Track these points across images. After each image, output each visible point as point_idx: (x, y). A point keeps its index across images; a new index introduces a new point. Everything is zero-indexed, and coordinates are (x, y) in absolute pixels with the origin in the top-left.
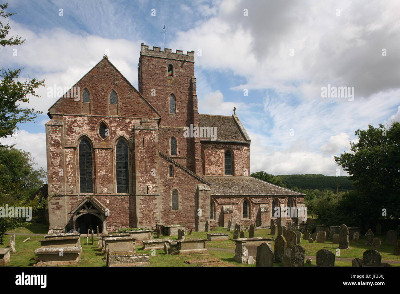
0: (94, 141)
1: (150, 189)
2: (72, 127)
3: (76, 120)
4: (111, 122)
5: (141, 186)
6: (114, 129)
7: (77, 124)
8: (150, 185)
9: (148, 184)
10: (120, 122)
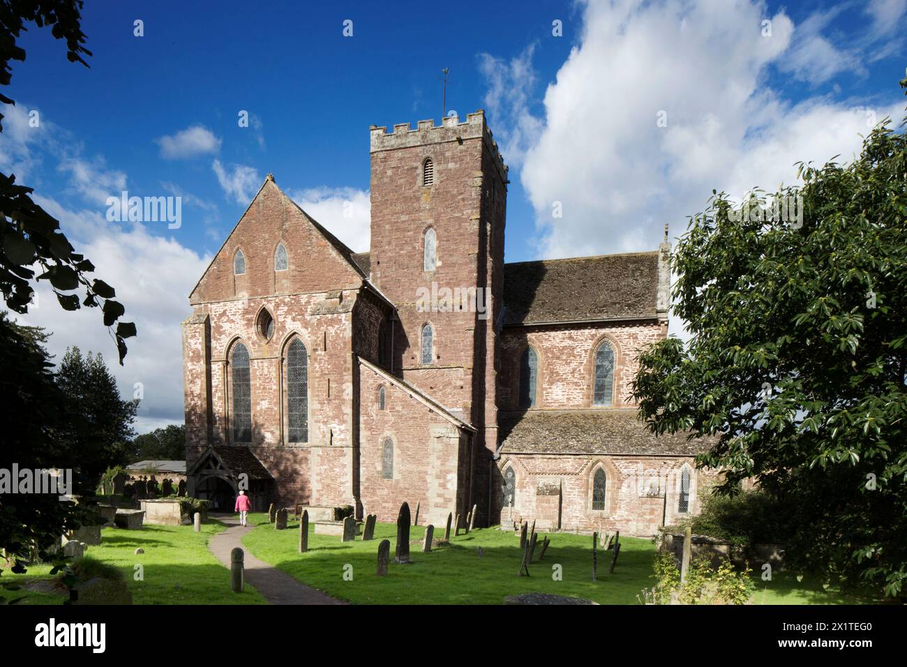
0: (251, 346)
1: (335, 435)
2: (221, 324)
3: (226, 310)
4: (277, 306)
5: (319, 429)
6: (283, 320)
7: (227, 318)
8: (335, 428)
9: (333, 425)
10: (292, 303)
